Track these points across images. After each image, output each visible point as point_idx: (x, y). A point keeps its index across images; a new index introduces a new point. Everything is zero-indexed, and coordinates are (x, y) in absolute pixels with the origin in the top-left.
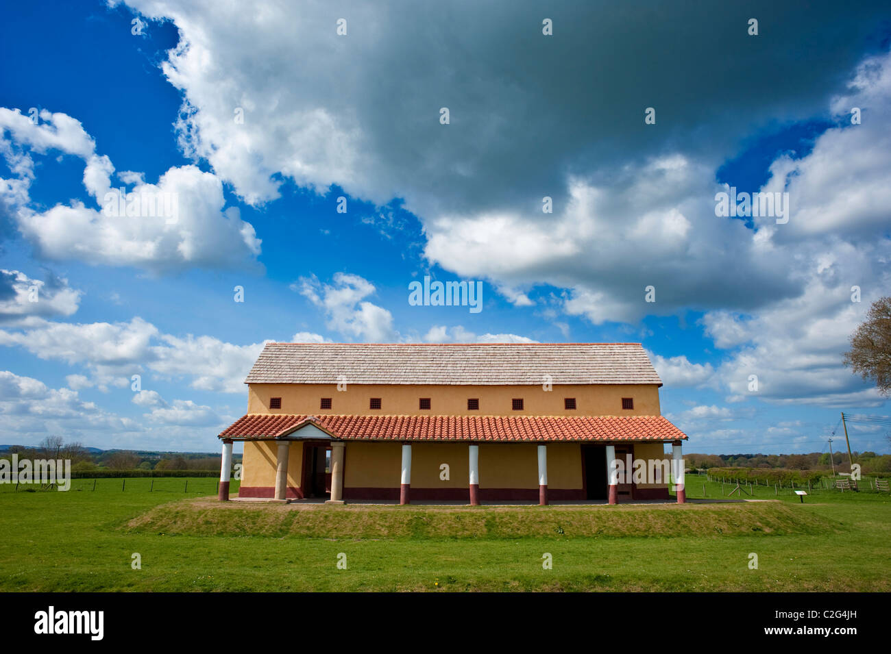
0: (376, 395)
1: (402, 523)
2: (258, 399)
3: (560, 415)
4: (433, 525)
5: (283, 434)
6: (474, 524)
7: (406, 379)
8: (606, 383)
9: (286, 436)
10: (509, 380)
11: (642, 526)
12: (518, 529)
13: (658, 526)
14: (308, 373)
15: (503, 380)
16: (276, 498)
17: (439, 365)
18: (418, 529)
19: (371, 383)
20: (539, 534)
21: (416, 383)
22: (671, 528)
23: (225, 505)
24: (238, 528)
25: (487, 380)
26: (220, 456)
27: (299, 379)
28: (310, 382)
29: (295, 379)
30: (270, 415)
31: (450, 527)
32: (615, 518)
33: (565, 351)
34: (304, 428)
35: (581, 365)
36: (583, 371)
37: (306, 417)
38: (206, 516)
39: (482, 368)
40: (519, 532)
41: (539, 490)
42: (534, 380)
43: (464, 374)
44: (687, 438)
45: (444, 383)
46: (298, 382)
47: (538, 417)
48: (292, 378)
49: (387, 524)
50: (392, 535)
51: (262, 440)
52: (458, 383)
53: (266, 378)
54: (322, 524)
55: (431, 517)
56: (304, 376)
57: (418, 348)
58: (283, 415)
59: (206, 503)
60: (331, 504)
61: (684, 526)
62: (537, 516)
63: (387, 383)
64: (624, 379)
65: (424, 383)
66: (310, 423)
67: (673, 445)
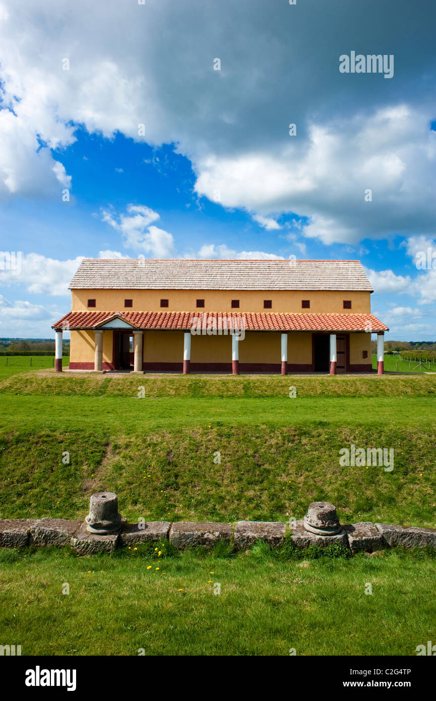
0: (165, 297)
1: (185, 386)
2: (78, 300)
3: (299, 312)
4: (207, 388)
5: (98, 325)
6: (235, 387)
7: (186, 286)
8: (332, 289)
9: (100, 327)
10: (262, 286)
11: (352, 390)
12: (266, 391)
13: (363, 389)
14: (115, 281)
15: (257, 287)
16: (96, 369)
17: (210, 275)
18: (196, 391)
19: (161, 288)
21: (194, 288)
22: (372, 391)
23: (60, 375)
24: (71, 390)
25: (245, 286)
26: (54, 341)
27: (108, 285)
28: (116, 288)
29: (106, 285)
30: (88, 312)
31: (218, 389)
32: (334, 384)
33: (304, 266)
34: (113, 321)
35: (315, 276)
36: (316, 280)
37: (114, 313)
38: (47, 382)
39: (242, 278)
40: (266, 393)
41: (281, 365)
42: (279, 287)
43: (229, 282)
44: (388, 330)
45: (214, 289)
46: (107, 288)
47: (282, 313)
48: (103, 285)
49: (174, 387)
50: (177, 395)
51: (83, 329)
52: (224, 289)
53: (84, 285)
54: (129, 387)
55: (205, 383)
56: (111, 283)
57: (195, 263)
58: (98, 312)
59: (46, 373)
60: (134, 374)
61: (381, 390)
62: (280, 382)
63: (172, 288)
64: (346, 287)
65: (199, 288)
66: (117, 318)
67: (378, 334)
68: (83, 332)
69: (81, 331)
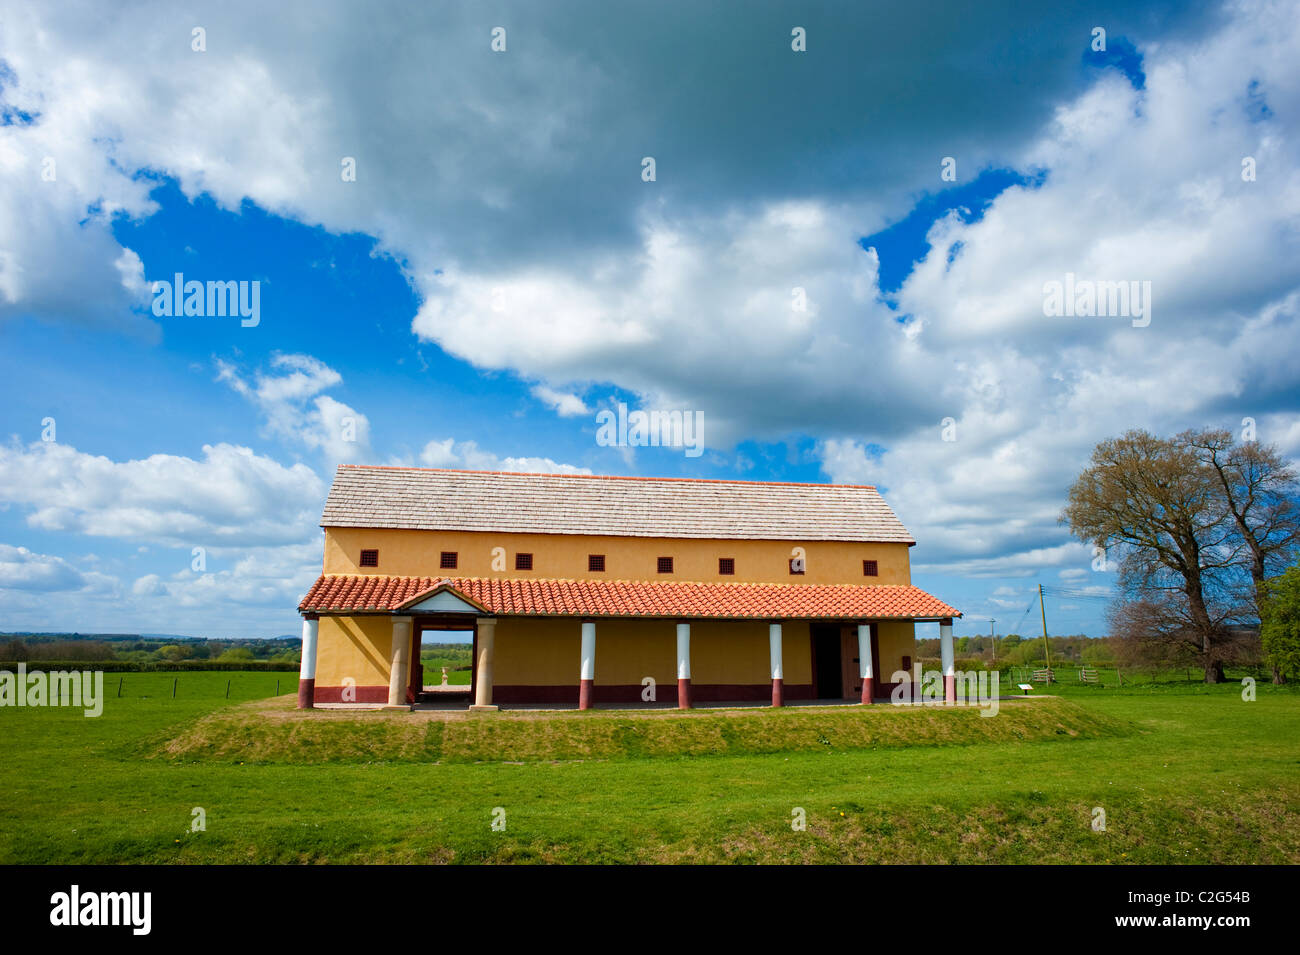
0: (524, 548)
1: (604, 736)
2: (340, 550)
3: (783, 583)
4: (651, 737)
5: (403, 606)
6: (706, 735)
7: (569, 527)
8: (844, 539)
9: (407, 609)
10: (715, 531)
11: (924, 732)
12: (769, 741)
13: (945, 731)
14: (418, 513)
15: (707, 532)
16: (392, 702)
17: (610, 507)
18: (631, 743)
19: (520, 530)
20: (798, 746)
21: (586, 532)
22: (961, 734)
23: (310, 716)
24: (361, 750)
25: (684, 531)
26: (298, 642)
27: (405, 522)
28: (425, 527)
29: (401, 521)
30: (361, 577)
31: (676, 741)
32: (888, 722)
33: (779, 494)
34: (437, 597)
35: (804, 513)
36: (810, 521)
37: (440, 581)
38: (298, 732)
39: (673, 514)
40: (770, 744)
41: (771, 687)
42: (747, 532)
43: (649, 521)
44: (960, 616)
45: (625, 534)
46: (407, 527)
48: (395, 521)
49: (584, 738)
50: (597, 754)
52: (645, 535)
53: (354, 520)
54: (489, 741)
55: (644, 726)
56: (412, 517)
57: (573, 481)
58: (383, 578)
59: (279, 709)
60: (479, 710)
61: (976, 731)
62: (787, 721)
63: (542, 531)
64: (866, 535)
65: (596, 533)
66: (445, 590)
67: (941, 624)
68: (349, 622)
69: (341, 618)
